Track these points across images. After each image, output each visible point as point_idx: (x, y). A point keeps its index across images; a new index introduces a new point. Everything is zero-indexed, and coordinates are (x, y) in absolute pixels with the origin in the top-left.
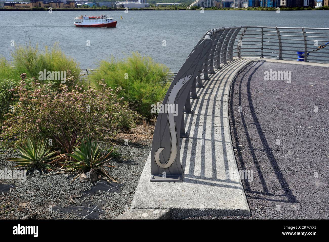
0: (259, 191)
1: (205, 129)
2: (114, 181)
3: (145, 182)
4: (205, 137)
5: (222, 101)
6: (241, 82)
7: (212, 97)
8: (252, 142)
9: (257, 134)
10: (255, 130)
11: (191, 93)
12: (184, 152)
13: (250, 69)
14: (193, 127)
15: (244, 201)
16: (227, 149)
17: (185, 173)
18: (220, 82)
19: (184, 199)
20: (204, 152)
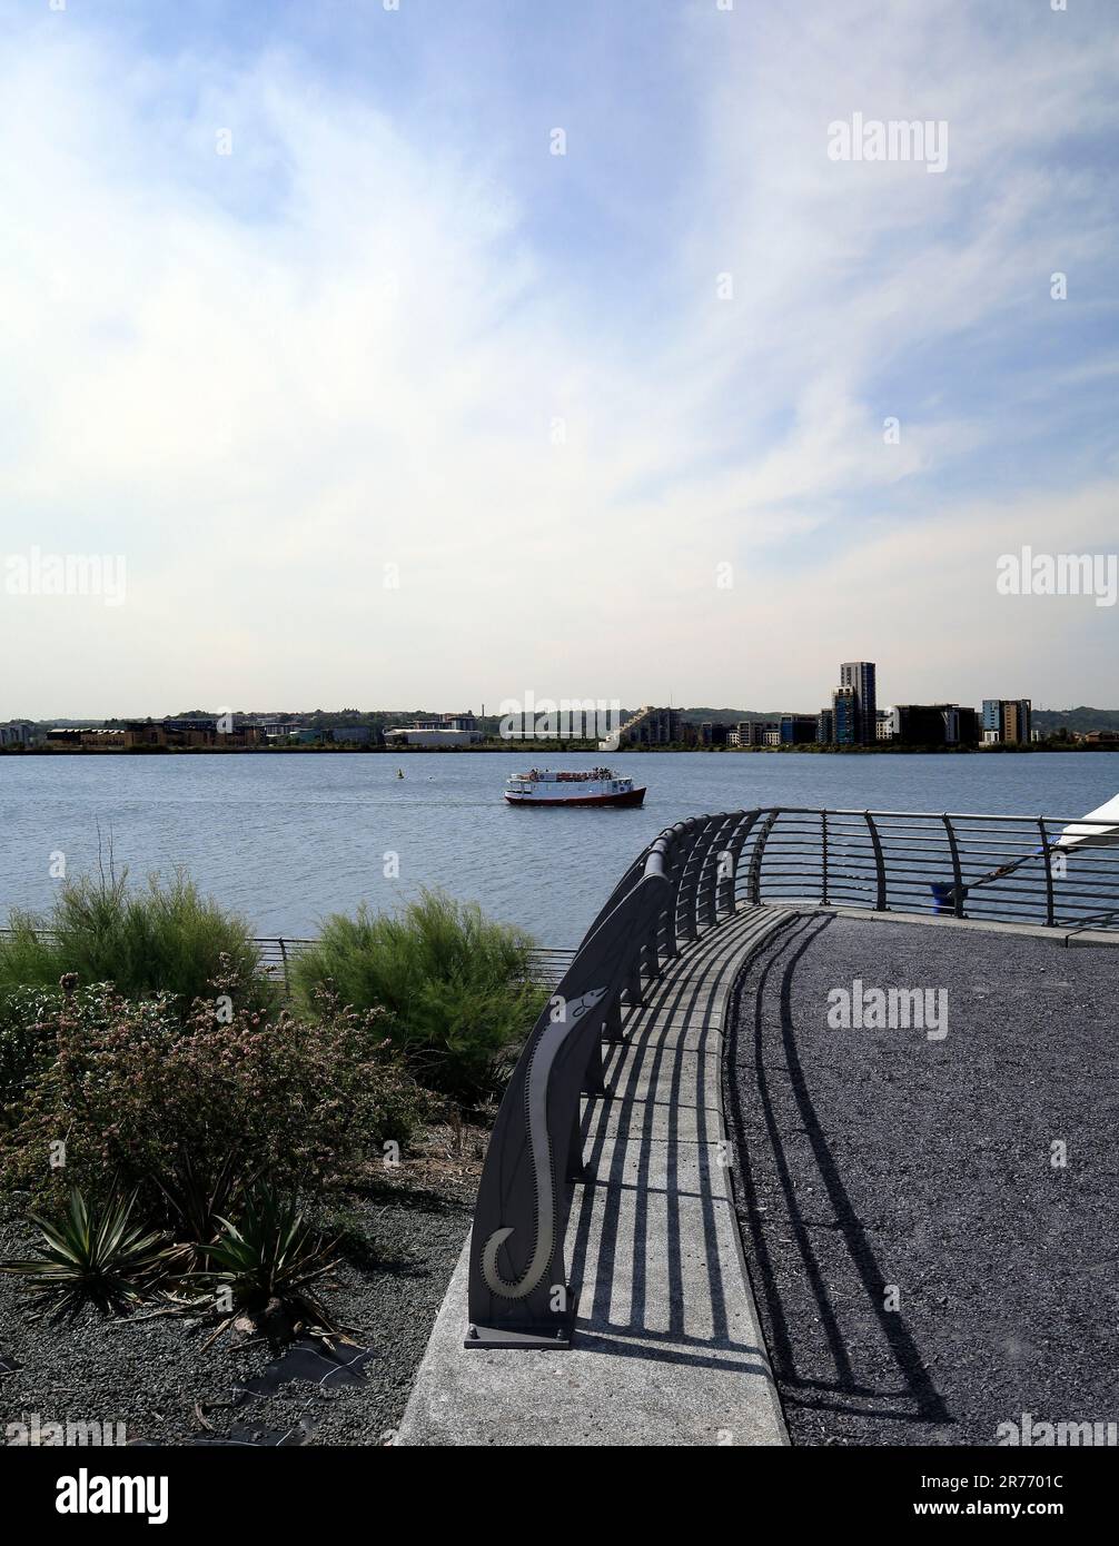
0: (824, 1380)
1: (649, 1151)
2: (345, 1340)
3: (446, 1348)
4: (647, 1181)
5: (701, 1052)
6: (762, 986)
7: (672, 1038)
8: (798, 1196)
9: (815, 1168)
10: (808, 1152)
11: (604, 1024)
12: (579, 1234)
13: (790, 940)
14: (609, 1145)
15: (774, 1418)
16: (718, 1222)
17: (579, 1315)
18: (695, 985)
19: (575, 1415)
20: (644, 1237)
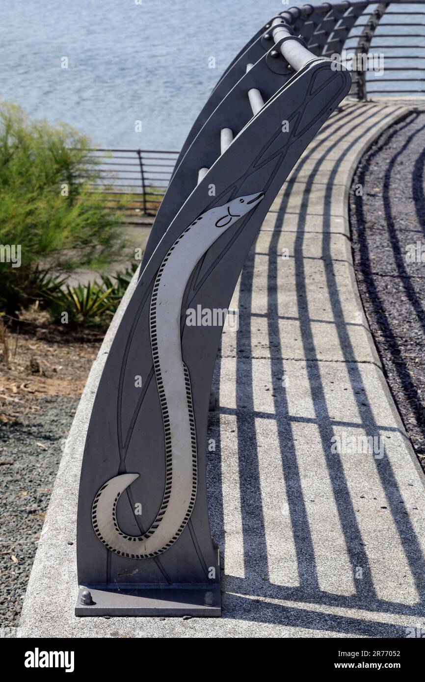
1: (282, 372)
4: (286, 408)
7: (286, 244)
13: (408, 141)
14: (229, 366)
16: (393, 456)
17: (227, 572)
18: (303, 187)
